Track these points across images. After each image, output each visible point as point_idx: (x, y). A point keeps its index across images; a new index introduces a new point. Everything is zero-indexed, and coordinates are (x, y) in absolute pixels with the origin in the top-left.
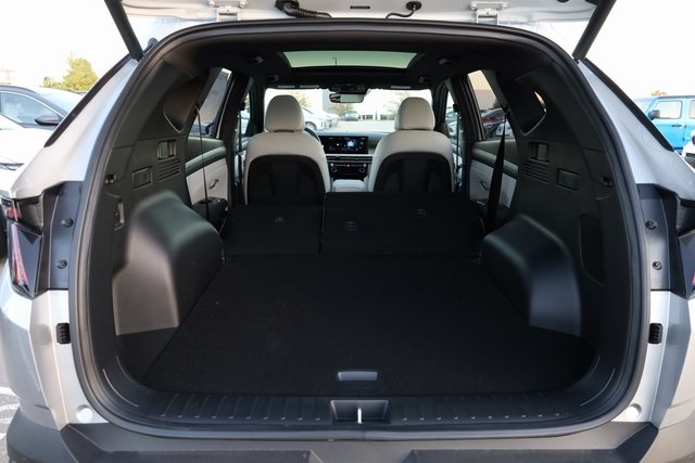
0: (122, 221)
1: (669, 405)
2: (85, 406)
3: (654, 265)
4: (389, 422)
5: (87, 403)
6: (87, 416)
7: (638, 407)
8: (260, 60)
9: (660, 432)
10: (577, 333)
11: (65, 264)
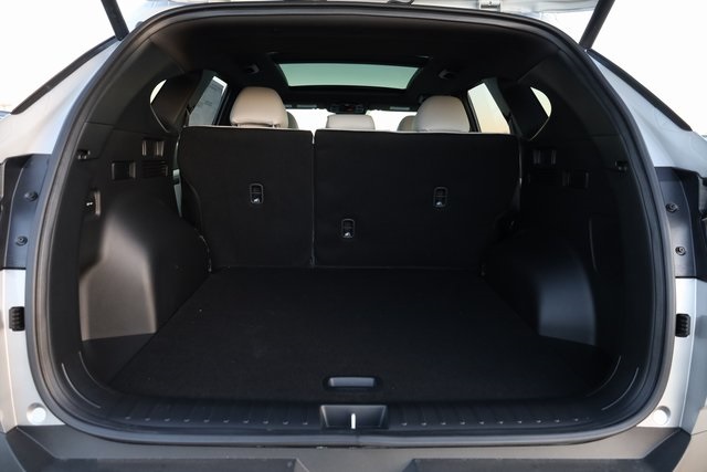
0: (98, 212)
1: (701, 406)
2: (38, 405)
3: (678, 250)
4: (387, 428)
5: (41, 402)
6: (40, 417)
7: (665, 409)
8: (256, 70)
9: (693, 438)
10: (592, 341)
11: (25, 240)
